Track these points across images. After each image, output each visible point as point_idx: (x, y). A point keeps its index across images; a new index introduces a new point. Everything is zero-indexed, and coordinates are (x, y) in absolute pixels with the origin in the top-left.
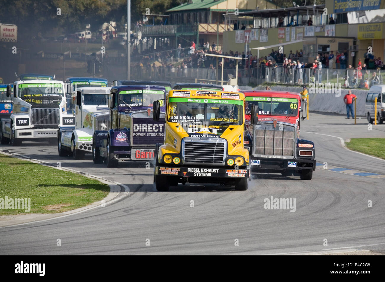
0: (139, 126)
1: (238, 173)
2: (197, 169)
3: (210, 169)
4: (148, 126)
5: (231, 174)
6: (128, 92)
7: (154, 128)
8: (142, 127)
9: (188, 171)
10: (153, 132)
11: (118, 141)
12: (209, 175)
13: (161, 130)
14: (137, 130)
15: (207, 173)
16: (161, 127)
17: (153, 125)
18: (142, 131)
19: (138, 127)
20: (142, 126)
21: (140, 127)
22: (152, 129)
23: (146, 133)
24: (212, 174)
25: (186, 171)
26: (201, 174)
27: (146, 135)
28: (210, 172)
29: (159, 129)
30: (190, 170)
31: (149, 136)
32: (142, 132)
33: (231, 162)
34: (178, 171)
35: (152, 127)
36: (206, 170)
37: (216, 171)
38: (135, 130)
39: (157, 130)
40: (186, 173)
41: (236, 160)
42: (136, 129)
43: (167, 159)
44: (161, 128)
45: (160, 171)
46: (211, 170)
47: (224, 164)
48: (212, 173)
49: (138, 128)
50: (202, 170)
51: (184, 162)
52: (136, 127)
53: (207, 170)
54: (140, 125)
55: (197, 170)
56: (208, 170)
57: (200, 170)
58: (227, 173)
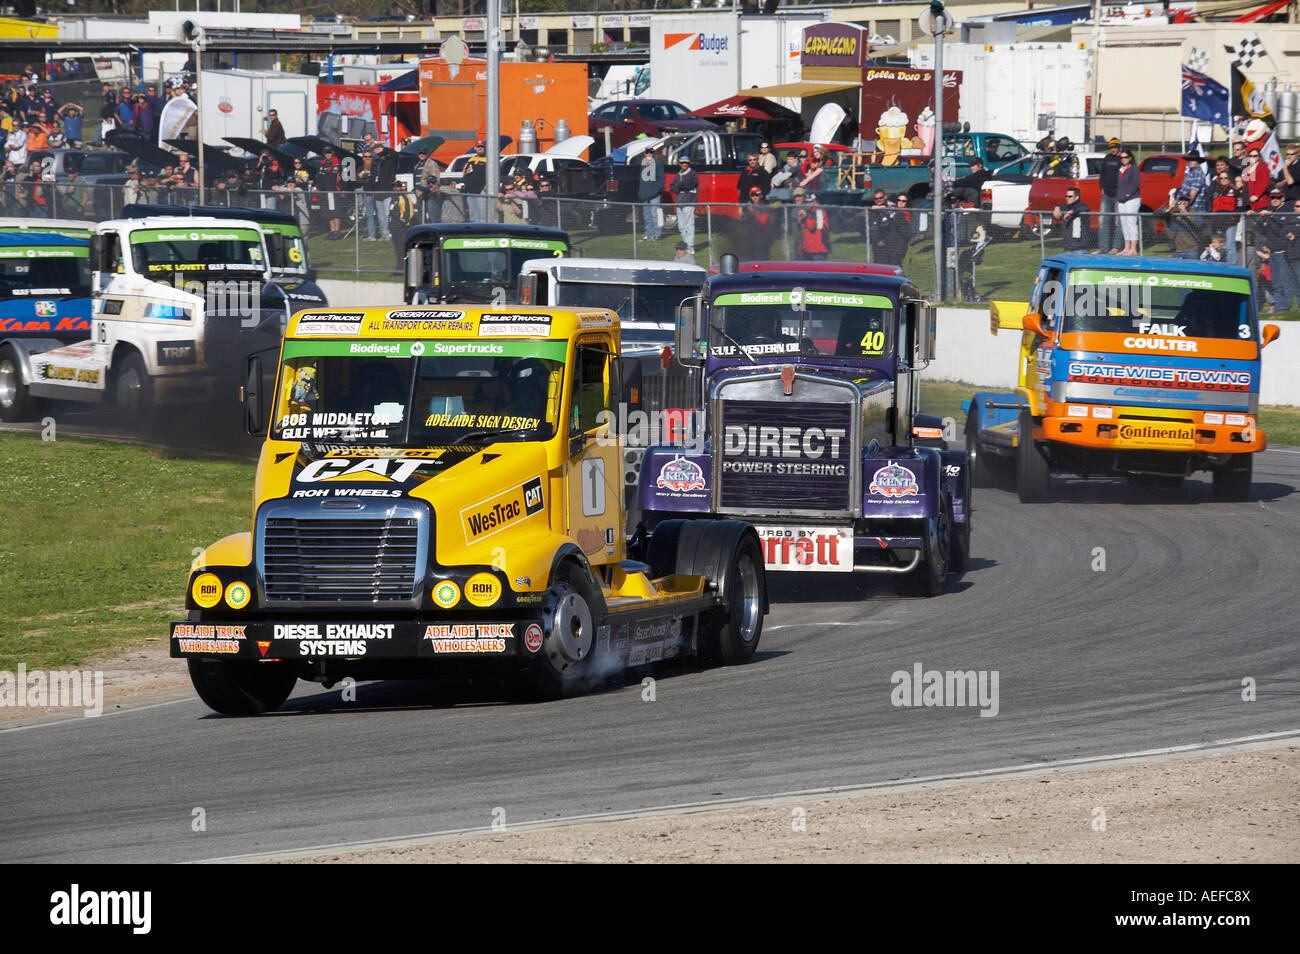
0: (747, 431)
1: (477, 638)
2: (308, 627)
3: (361, 627)
4: (781, 432)
5: (445, 640)
6: (747, 299)
7: (806, 445)
8: (758, 439)
9: (277, 636)
10: (804, 459)
11: (666, 490)
12: (357, 649)
13: (835, 453)
14: (739, 450)
15: (351, 640)
16: (835, 438)
17: (803, 433)
18: (758, 453)
19: (742, 435)
20: (758, 433)
21: (753, 436)
22: (800, 448)
23: (775, 461)
24: (371, 644)
25: (269, 636)
26: (327, 647)
27: (774, 469)
28: (361, 638)
29: (828, 449)
30: (285, 631)
31: (785, 476)
32: (757, 458)
33: (446, 594)
34: (239, 637)
35: (800, 438)
36: (345, 632)
37: (382, 631)
38: (730, 451)
39: (820, 451)
40: (267, 644)
41: (469, 586)
42: (735, 445)
43: (204, 589)
44: (835, 446)
45: (177, 639)
46: (363, 631)
47: (415, 601)
48: (367, 640)
49: (742, 443)
50: (329, 632)
51: (265, 601)
52: (736, 438)
53: (349, 631)
54: (753, 429)
55: (309, 631)
56: (353, 631)
57: (322, 631)
58: (430, 640)
